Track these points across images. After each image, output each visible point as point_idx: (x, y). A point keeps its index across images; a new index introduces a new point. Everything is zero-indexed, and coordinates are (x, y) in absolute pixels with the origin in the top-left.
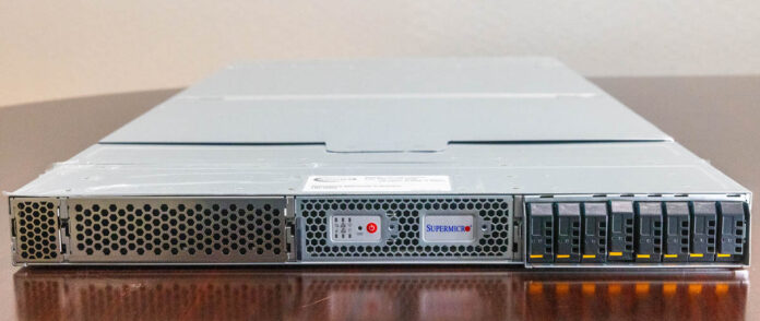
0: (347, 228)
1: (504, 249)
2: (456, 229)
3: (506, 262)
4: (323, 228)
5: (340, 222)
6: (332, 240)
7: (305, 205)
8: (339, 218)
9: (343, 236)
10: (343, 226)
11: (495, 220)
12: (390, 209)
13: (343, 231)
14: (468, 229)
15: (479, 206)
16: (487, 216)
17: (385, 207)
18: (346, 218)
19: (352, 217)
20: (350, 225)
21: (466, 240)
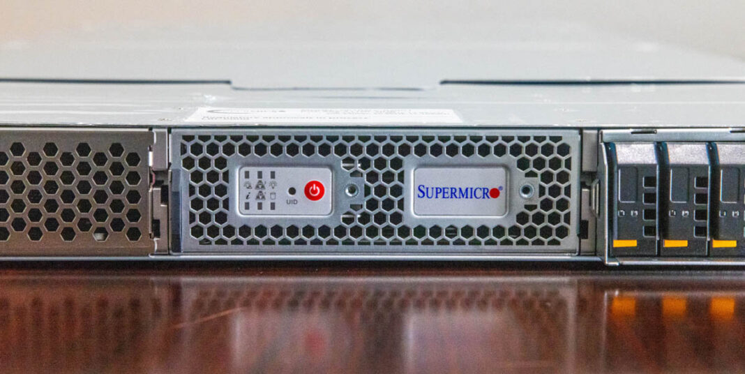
0: (267, 191)
1: (563, 232)
2: (474, 194)
3: (567, 257)
4: (222, 190)
5: (254, 179)
6: (239, 213)
7: (189, 145)
8: (254, 171)
9: (260, 206)
10: (260, 186)
11: (547, 177)
12: (349, 154)
13: (261, 196)
14: (495, 193)
15: (516, 150)
16: (531, 168)
17: (341, 150)
18: (266, 171)
19: (277, 170)
20: (273, 185)
21: (491, 214)
